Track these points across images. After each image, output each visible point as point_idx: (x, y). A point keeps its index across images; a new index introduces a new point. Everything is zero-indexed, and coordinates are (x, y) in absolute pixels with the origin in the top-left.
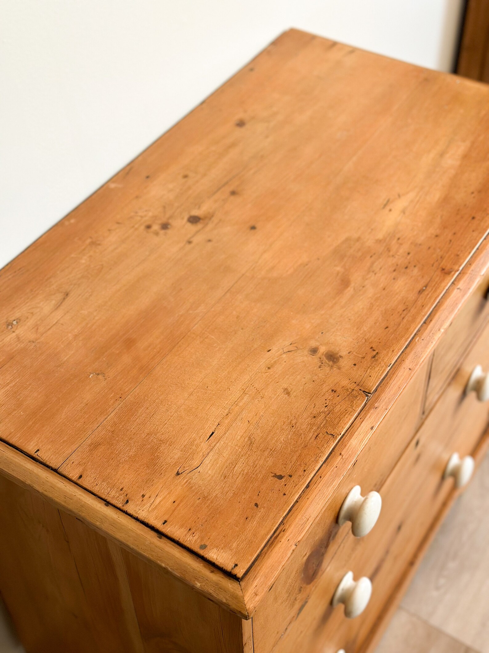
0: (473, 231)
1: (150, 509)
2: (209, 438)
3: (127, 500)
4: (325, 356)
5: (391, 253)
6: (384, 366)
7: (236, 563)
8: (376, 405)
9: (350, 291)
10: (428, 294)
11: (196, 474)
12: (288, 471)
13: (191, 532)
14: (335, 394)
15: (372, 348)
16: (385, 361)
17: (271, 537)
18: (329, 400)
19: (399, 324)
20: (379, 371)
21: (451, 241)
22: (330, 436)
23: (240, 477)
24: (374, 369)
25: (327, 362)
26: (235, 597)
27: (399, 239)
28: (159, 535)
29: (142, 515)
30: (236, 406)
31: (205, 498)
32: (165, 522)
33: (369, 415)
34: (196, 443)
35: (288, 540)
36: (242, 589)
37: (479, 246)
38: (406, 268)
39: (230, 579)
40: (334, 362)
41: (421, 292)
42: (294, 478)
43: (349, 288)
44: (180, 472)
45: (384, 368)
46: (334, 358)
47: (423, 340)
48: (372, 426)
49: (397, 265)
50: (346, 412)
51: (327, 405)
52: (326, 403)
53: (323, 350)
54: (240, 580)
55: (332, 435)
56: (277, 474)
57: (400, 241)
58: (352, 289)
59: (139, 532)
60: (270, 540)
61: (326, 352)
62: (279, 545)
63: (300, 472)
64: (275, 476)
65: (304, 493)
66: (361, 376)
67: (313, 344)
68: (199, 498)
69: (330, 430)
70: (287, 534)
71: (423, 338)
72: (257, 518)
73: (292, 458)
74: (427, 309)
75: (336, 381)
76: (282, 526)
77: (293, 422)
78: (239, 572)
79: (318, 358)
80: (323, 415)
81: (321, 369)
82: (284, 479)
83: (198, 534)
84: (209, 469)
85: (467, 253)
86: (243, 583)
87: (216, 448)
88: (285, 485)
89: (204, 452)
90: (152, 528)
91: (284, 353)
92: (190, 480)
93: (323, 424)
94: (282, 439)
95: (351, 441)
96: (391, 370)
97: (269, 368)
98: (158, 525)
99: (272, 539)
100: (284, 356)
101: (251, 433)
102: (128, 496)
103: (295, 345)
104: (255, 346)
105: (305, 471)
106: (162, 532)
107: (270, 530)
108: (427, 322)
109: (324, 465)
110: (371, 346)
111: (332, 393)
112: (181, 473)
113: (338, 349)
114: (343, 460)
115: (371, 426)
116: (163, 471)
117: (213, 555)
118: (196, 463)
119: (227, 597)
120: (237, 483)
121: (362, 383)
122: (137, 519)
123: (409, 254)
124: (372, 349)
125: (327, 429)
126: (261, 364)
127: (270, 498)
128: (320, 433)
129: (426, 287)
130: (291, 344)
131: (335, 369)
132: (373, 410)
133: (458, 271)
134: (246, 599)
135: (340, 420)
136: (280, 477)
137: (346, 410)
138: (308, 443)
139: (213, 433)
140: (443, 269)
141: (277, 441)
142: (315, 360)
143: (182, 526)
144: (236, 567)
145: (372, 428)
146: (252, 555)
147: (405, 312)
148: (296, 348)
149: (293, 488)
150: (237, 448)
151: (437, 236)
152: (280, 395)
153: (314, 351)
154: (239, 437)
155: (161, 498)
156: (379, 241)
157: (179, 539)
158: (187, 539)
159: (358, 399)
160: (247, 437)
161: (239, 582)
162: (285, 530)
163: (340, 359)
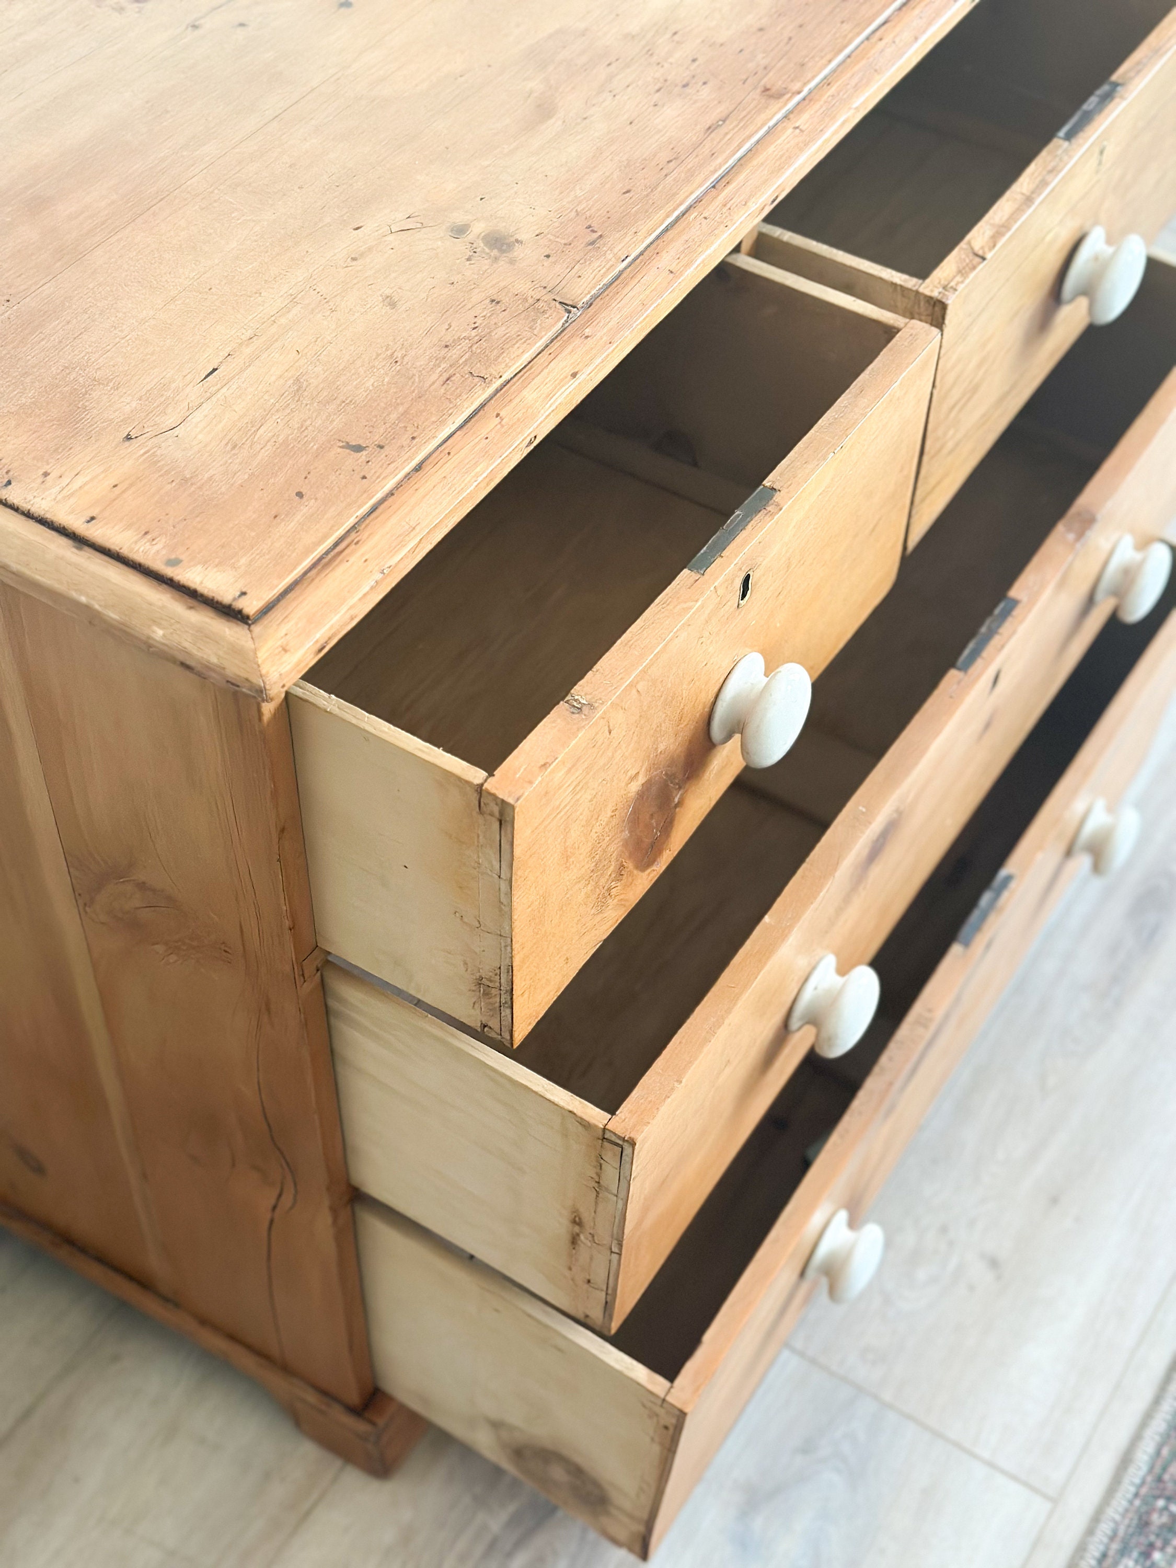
0: (843, 22)
1: (59, 497)
2: (205, 378)
3: (8, 480)
4: (484, 238)
5: (655, 59)
6: (613, 259)
7: (244, 590)
8: (588, 331)
9: (554, 125)
10: (727, 134)
11: (170, 440)
12: (377, 438)
13: (149, 537)
14: (498, 307)
15: (589, 227)
16: (616, 250)
17: (327, 553)
18: (482, 317)
19: (656, 188)
20: (599, 269)
21: (790, 39)
22: (477, 379)
23: (269, 446)
24: (590, 263)
25: (487, 250)
26: (236, 651)
27: (675, 33)
28: (76, 545)
29: (40, 506)
30: (272, 324)
31: (186, 480)
32: (93, 518)
33: (570, 348)
34: (173, 386)
35: (366, 561)
36: (254, 636)
37: (852, 52)
38: (685, 86)
39: (228, 621)
40: (502, 251)
41: (710, 129)
42: (387, 450)
43: (553, 120)
44: (133, 435)
45: (611, 263)
46: (502, 245)
47: (705, 218)
48: (576, 370)
49: (666, 81)
50: (519, 338)
51: (476, 325)
52: (475, 323)
53: (478, 228)
54: (250, 622)
55: (482, 379)
56: (350, 444)
57: (676, 38)
58: (560, 122)
59: (32, 537)
60: (323, 558)
61: (486, 232)
62: (345, 566)
63: (405, 439)
64: (348, 446)
65: (409, 479)
66: (559, 275)
67: (459, 218)
68: (173, 481)
69: (479, 369)
70: (363, 549)
71: (706, 215)
72: (298, 517)
73: (388, 415)
74: (719, 160)
75: (502, 284)
76: (353, 535)
77: (399, 355)
78: (250, 606)
79: (468, 244)
80: (465, 344)
81: (472, 262)
82: (367, 452)
83: (164, 540)
84: (200, 432)
85: (824, 61)
86: (257, 629)
87: (219, 395)
88: (368, 462)
89: (192, 401)
90: (63, 531)
91: (392, 233)
92: (155, 450)
93: (463, 359)
94: (369, 384)
95: (525, 393)
96: (629, 270)
97: (354, 259)
98: (77, 524)
99: (330, 556)
100: (391, 238)
101: (301, 371)
102: (11, 473)
103: (418, 219)
104: (328, 220)
105: (413, 438)
106: (83, 538)
107: (325, 537)
108: (718, 186)
109: (458, 433)
110: (588, 224)
111: (491, 306)
112: (136, 437)
113: (512, 229)
114: (503, 426)
115: (572, 372)
116: (95, 433)
117: (192, 576)
118: (170, 421)
119: (221, 653)
120: (259, 457)
121: (559, 288)
122: (28, 515)
123: (694, 60)
124: (591, 229)
125: (472, 368)
126: (336, 251)
127: (332, 482)
128: (454, 374)
129: (724, 121)
130: (409, 217)
131: (503, 263)
132: (578, 340)
133: (799, 93)
134: (262, 655)
135: (503, 353)
136: (358, 449)
137: (519, 335)
138: (426, 391)
139: (215, 370)
140: (766, 90)
141: (356, 387)
142: (460, 247)
143: (129, 527)
144: (244, 597)
145: (574, 375)
146: (281, 577)
147: (671, 164)
148: (419, 225)
149: (385, 466)
150: (266, 397)
151: (761, 30)
152: (374, 306)
153: (459, 231)
154: (273, 378)
155: (87, 479)
156: (630, 37)
157: (121, 549)
158: (139, 549)
159: (546, 316)
160: (292, 379)
161: (249, 625)
162: (361, 542)
163: (517, 244)
